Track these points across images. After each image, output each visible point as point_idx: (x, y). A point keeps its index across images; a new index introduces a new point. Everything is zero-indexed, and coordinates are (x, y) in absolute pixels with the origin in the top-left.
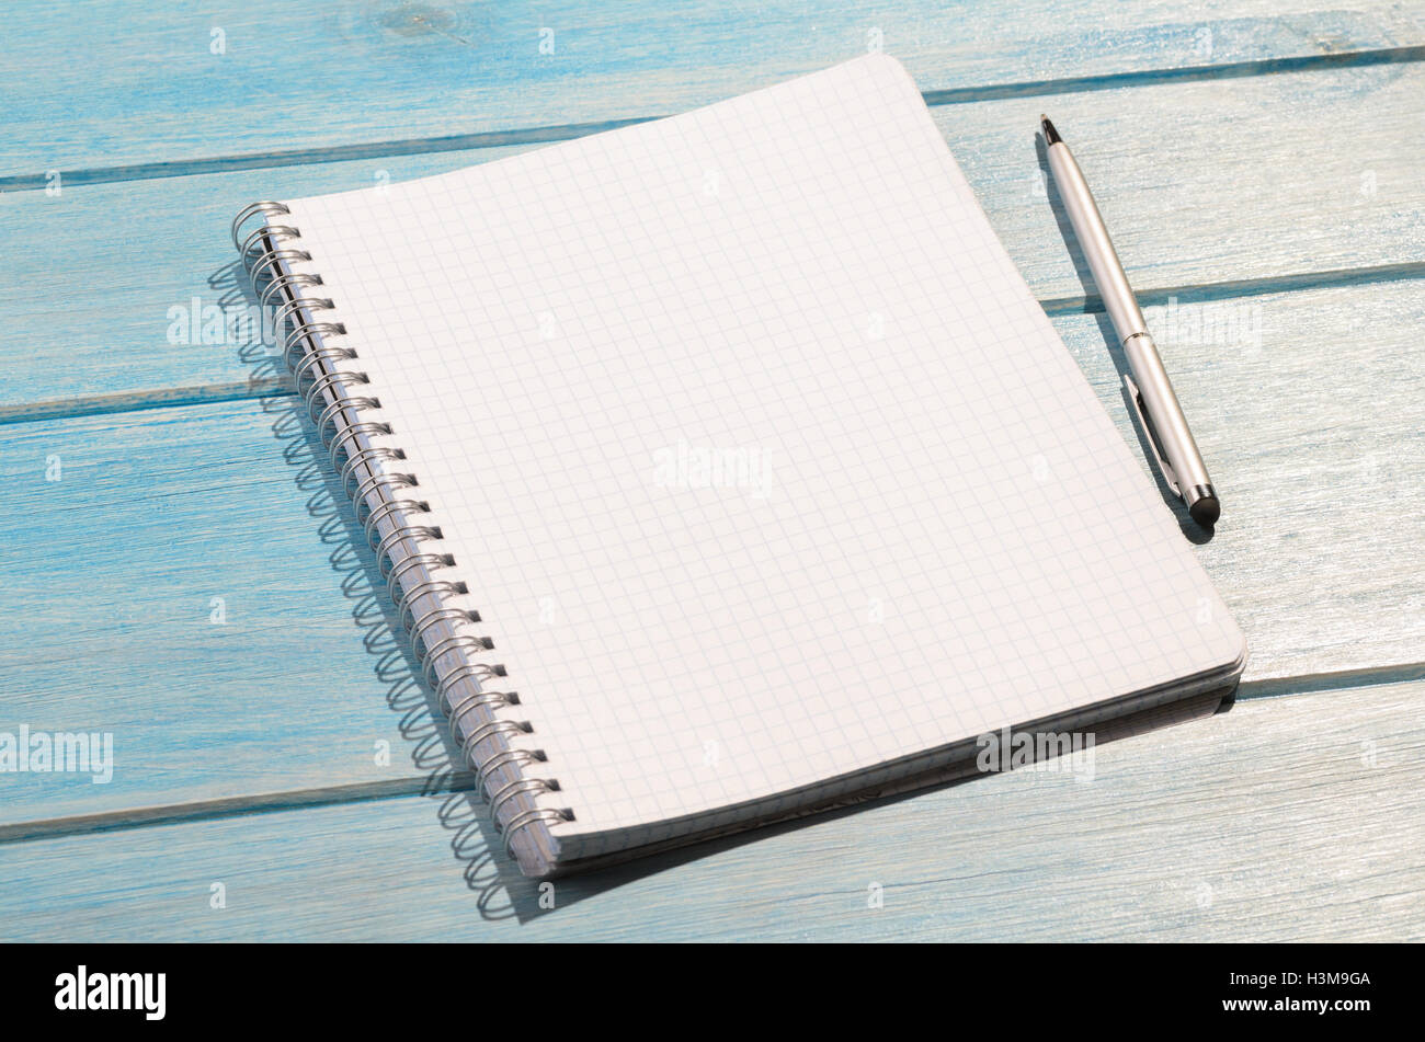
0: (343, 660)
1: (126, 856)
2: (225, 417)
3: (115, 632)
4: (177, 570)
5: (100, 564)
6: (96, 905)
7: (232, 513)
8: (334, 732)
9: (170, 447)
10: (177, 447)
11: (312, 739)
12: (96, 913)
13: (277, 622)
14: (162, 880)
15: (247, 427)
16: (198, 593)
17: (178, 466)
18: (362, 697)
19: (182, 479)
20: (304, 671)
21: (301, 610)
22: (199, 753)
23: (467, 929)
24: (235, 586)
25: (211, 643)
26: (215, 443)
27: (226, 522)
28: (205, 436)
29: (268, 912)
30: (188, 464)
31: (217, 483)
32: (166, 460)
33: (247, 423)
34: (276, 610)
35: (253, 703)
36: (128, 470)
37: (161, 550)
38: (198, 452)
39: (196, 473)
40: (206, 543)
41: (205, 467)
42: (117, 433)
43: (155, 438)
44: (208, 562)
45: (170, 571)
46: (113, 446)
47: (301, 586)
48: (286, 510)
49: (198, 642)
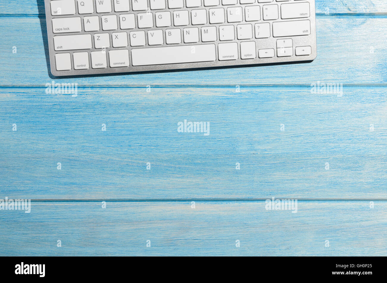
0: (97, 166)
1: (48, 211)
2: (80, 95)
3: (52, 152)
4: (66, 137)
5: (50, 133)
6: (42, 222)
7: (79, 123)
8: (93, 185)
9: (68, 102)
10: (70, 102)
11: (88, 186)
12: (42, 224)
13: (85, 154)
14: (55, 217)
15: (85, 98)
16: (70, 144)
17: (69, 107)
18: (100, 176)
19: (70, 111)
20: (89, 168)
21: (90, 152)
22: (66, 186)
23: (112, 238)
24: (78, 143)
25: (71, 158)
26: (78, 102)
27: (77, 125)
28: (76, 100)
29: (74, 228)
30: (71, 107)
31: (77, 114)
32: (67, 106)
33: (85, 97)
34: (85, 151)
35: (77, 175)
36: (59, 107)
37: (63, 131)
38: (74, 104)
39: (73, 110)
40: (73, 130)
41: (75, 109)
42: (57, 96)
43: (65, 99)
44: (73, 136)
45: (65, 137)
46: (56, 100)
47: (91, 145)
48: (90, 123)
49: (68, 157)
